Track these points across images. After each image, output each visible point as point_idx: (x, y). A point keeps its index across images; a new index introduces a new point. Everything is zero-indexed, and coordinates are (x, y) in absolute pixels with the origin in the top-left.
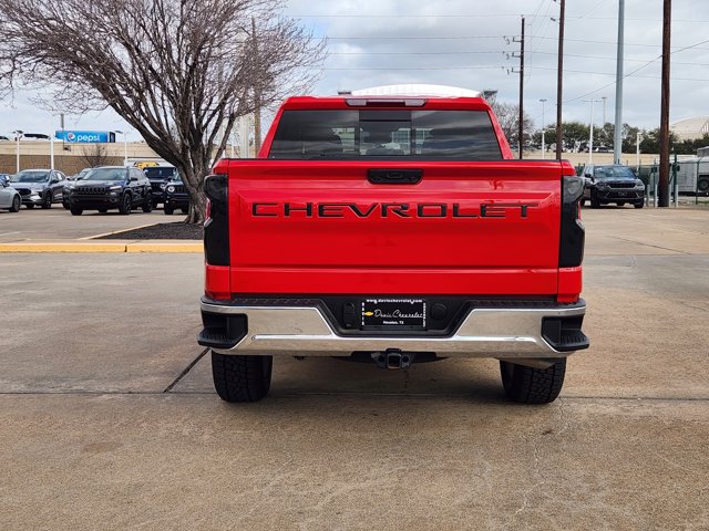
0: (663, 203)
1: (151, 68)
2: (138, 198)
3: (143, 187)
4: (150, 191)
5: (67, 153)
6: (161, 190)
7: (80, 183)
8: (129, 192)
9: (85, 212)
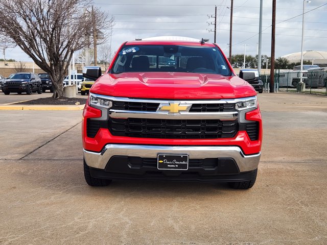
0: (272, 91)
1: (36, 29)
2: (35, 87)
3: (38, 82)
4: (41, 84)
5: (6, 67)
6: (46, 84)
7: (9, 80)
8: (31, 85)
9: (11, 93)
